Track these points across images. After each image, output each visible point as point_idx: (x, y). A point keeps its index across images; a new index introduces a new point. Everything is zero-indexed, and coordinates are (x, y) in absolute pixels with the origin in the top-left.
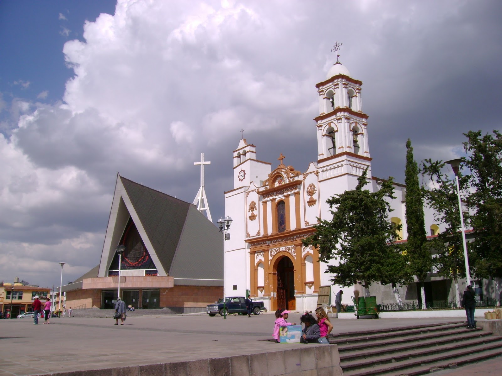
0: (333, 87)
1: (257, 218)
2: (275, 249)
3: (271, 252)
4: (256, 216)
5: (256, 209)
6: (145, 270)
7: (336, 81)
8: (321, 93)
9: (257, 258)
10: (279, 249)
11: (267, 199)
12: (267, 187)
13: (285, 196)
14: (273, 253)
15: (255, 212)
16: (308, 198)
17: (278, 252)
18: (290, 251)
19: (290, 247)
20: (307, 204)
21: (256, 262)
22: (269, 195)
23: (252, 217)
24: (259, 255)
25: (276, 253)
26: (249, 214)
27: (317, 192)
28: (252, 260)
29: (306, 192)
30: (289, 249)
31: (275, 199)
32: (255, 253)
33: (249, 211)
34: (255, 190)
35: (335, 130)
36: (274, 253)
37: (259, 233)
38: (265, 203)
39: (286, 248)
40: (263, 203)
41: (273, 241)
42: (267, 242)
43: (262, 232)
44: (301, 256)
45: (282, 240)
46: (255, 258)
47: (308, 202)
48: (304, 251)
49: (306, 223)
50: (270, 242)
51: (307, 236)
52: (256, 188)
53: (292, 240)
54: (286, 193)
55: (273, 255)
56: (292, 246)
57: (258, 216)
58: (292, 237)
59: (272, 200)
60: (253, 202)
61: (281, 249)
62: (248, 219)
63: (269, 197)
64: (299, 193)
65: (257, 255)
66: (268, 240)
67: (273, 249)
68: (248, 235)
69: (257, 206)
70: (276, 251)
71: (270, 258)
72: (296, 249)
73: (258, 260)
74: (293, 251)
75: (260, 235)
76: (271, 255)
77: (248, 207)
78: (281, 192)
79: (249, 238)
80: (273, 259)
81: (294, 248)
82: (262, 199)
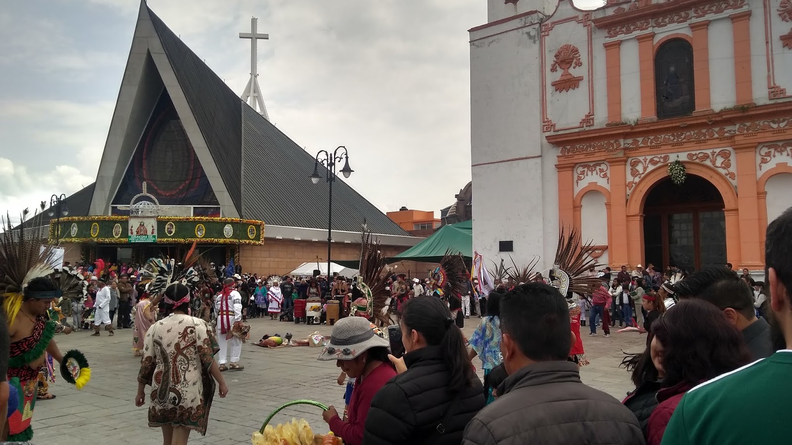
1: (584, 86)
2: (649, 158)
3: (634, 165)
4: (580, 79)
5: (579, 64)
6: (192, 207)
9: (579, 179)
10: (666, 158)
11: (621, 37)
12: (622, 6)
13: (693, 27)
14: (640, 168)
15: (574, 72)
16: (784, 27)
17: (659, 165)
18: (708, 163)
19: (709, 152)
20: (778, 44)
21: (577, 190)
22: (632, 28)
23: (567, 84)
24: (589, 173)
25: (651, 168)
26: (558, 75)
28: (565, 189)
29: (774, 13)
30: (706, 157)
31: (653, 36)
32: (573, 167)
33: (553, 70)
34: (577, 17)
36: (645, 169)
37: (589, 119)
38: (613, 48)
39: (690, 156)
40: (607, 46)
41: (640, 139)
42: (622, 141)
43: (601, 118)
44: (756, 174)
45: (679, 136)
46: (576, 179)
47: (783, 38)
48: (764, 161)
49: (775, 91)
50: (630, 141)
51: (782, 125)
52: (578, 13)
53: (716, 136)
54: (697, 17)
55: (641, 171)
56: (717, 150)
57: (586, 79)
58: (717, 129)
59: (640, 39)
60: (567, 47)
61: (673, 158)
62: (550, 89)
63: (629, 31)
64: (748, 15)
65: (583, 173)
66: (626, 136)
67: (641, 159)
68: (547, 125)
69: (584, 57)
70: (652, 162)
71: (630, 178)
72: (733, 159)
73: (583, 184)
74: (719, 161)
75: (593, 125)
76: (634, 173)
77: (550, 60)
78: (676, 18)
79: (552, 133)
80: (640, 182)
81: (726, 155)
82: (601, 38)
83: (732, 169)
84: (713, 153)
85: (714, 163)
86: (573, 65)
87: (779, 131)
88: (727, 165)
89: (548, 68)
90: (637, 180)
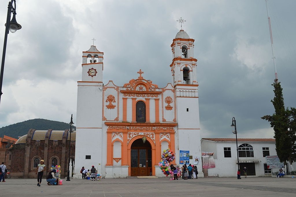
0: (188, 45)
1: (116, 108)
2: (134, 133)
3: (130, 134)
4: (115, 106)
5: (115, 102)
7: (190, 42)
8: (179, 44)
9: (113, 137)
10: (138, 134)
11: (127, 97)
12: (128, 88)
13: (146, 99)
14: (131, 135)
15: (113, 104)
16: (166, 105)
17: (136, 135)
18: (148, 136)
19: (149, 133)
20: (164, 108)
21: (113, 140)
23: (111, 107)
24: (117, 135)
25: (134, 136)
26: (108, 103)
27: (173, 102)
28: (109, 139)
29: (164, 101)
31: (136, 99)
32: (111, 133)
33: (107, 101)
34: (115, 87)
35: (190, 69)
36: (133, 136)
37: (117, 119)
38: (125, 99)
39: (144, 134)
40: (123, 99)
41: (132, 127)
42: (127, 127)
43: (121, 119)
44: (159, 141)
45: (142, 128)
46: (112, 137)
47: (166, 107)
48: (161, 137)
49: (164, 120)
50: (129, 127)
51: (165, 129)
52: (115, 86)
53: (151, 129)
54: (147, 97)
55: (131, 137)
56: (151, 133)
57: (117, 106)
58: (151, 127)
59: (132, 99)
60: (111, 96)
61: (140, 134)
62: (105, 107)
63: (130, 96)
64: (159, 99)
65: (115, 135)
66: (128, 126)
67: (132, 133)
68: (104, 119)
69: (116, 100)
70: (134, 134)
71: (128, 138)
72: (154, 136)
73: (115, 138)
74: (151, 136)
75: (118, 121)
76: (130, 137)
77: (106, 98)
78: (142, 95)
79: (105, 121)
80: (132, 139)
81: (153, 135)
82: (122, 96)
83: (154, 139)
84: (150, 134)
85: (150, 136)
86: (113, 101)
87: (165, 130)
88: (153, 137)
89: (105, 101)
90: (130, 139)
